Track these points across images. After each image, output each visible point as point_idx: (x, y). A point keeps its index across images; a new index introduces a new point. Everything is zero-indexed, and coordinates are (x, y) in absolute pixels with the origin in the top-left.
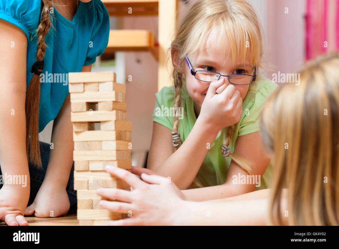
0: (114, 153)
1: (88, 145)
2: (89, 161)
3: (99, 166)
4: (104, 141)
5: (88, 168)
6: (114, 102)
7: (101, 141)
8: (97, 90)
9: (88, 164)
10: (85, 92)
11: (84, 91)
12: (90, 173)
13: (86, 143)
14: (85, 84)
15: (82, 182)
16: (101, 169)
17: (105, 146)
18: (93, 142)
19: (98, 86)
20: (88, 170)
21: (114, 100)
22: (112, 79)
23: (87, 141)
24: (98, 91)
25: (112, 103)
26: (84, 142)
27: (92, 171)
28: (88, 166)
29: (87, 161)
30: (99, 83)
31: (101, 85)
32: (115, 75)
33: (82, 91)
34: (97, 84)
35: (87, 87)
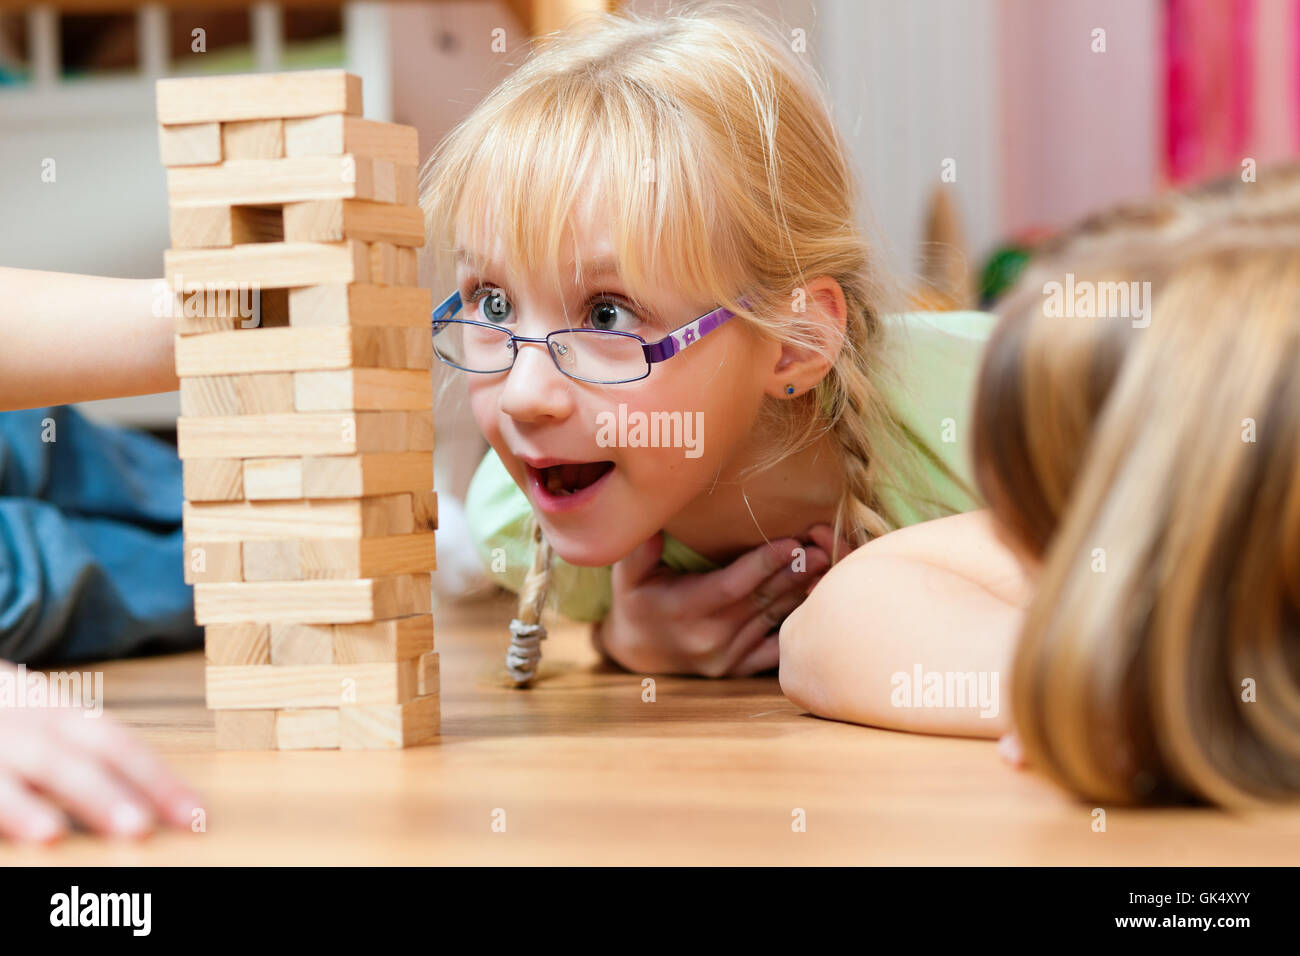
0: (349, 422)
1: (238, 393)
2: (243, 459)
3: (283, 481)
4: (303, 371)
5: (242, 488)
6: (347, 201)
7: (292, 372)
8: (279, 152)
9: (241, 471)
10: (228, 164)
11: (224, 158)
12: (248, 511)
13: (226, 379)
14: (227, 128)
15: (215, 551)
16: (296, 494)
17: (306, 392)
18: (256, 377)
19: (283, 137)
20: (240, 497)
21: (350, 193)
22: (340, 104)
23: (230, 375)
24: (284, 155)
25: (340, 207)
26: (221, 376)
27: (256, 503)
28: (239, 480)
29: (235, 459)
30: (284, 120)
31: (293, 131)
32: (354, 87)
33: (216, 158)
34: (277, 125)
35: (235, 140)
